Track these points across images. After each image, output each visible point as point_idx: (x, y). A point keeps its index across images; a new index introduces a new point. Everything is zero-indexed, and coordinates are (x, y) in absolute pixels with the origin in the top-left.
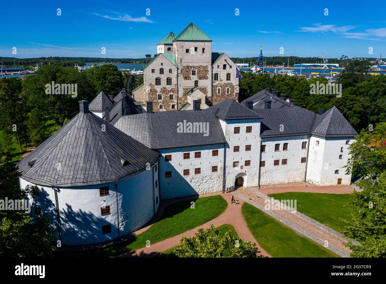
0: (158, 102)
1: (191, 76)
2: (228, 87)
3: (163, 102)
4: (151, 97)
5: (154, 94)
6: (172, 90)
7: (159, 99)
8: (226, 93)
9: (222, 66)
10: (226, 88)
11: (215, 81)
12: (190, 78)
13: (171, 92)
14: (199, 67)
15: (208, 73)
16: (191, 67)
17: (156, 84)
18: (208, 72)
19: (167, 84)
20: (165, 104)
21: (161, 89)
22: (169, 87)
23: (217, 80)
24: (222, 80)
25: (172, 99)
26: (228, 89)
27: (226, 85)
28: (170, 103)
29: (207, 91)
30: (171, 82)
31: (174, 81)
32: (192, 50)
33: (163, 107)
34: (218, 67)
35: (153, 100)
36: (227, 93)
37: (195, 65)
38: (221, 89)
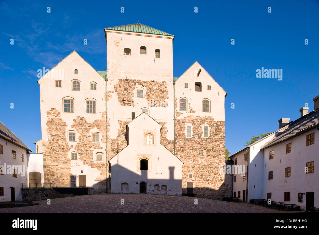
0: (67, 146)
1: (135, 99)
2: (206, 125)
3: (78, 146)
4: (54, 134)
5: (59, 129)
6: (97, 124)
7: (70, 140)
8: (203, 135)
9: (192, 86)
10: (203, 126)
11: (182, 112)
12: (133, 102)
13: (93, 127)
14: (151, 84)
15: (167, 96)
16: (134, 82)
17: (65, 110)
18: (167, 93)
19: (88, 111)
20: (81, 150)
21: (74, 120)
22: (90, 118)
23: (185, 109)
24: (193, 110)
25: (98, 141)
26: (206, 128)
27: (202, 120)
28: (92, 149)
29: (166, 130)
30: (94, 107)
31: (100, 107)
32: (136, 50)
33: (78, 157)
34: (186, 86)
35: (58, 140)
36: (205, 136)
37: (142, 79)
38: (192, 127)
